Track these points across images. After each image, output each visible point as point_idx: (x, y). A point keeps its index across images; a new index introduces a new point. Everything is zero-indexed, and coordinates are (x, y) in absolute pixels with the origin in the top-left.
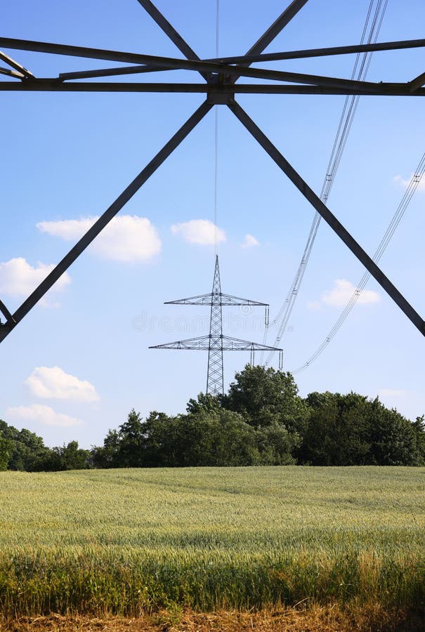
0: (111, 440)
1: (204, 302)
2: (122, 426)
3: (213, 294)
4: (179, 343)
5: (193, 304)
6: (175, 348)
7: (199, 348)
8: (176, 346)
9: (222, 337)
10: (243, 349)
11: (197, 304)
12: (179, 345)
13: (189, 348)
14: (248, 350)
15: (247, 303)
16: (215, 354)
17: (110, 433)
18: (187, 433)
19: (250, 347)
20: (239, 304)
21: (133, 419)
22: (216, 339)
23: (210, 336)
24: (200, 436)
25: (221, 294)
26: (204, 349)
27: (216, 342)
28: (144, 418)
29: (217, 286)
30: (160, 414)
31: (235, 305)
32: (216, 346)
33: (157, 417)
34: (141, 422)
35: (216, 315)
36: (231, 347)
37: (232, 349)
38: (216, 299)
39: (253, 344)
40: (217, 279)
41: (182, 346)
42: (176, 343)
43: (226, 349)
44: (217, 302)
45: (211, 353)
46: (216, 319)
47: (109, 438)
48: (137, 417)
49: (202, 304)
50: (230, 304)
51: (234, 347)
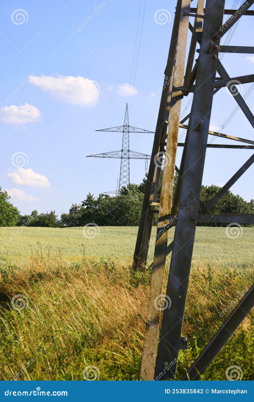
0: (73, 210)
1: (119, 130)
2: (83, 202)
3: (124, 126)
4: (104, 154)
5: (113, 131)
6: (101, 157)
7: (116, 158)
8: (102, 156)
9: (129, 151)
10: (141, 158)
11: (115, 131)
12: (104, 155)
13: (110, 157)
14: (144, 159)
15: (144, 131)
16: (125, 161)
17: (73, 205)
18: (121, 206)
19: (145, 157)
20: (139, 132)
21: (90, 198)
22: (125, 152)
23: (122, 151)
24: (129, 208)
25: (129, 126)
26: (119, 158)
27: (125, 154)
28: (96, 198)
29: (126, 121)
30: (105, 195)
31: (137, 132)
32: (125, 156)
33: (104, 197)
34: (94, 200)
35: (126, 138)
36: (134, 157)
37: (135, 158)
38: (126, 129)
39: (147, 155)
40: (127, 117)
41: (105, 156)
42: (102, 154)
43: (131, 158)
44: (126, 131)
45: (123, 160)
46: (126, 141)
47: (72, 209)
48: (92, 197)
49: (118, 132)
50: (134, 132)
51: (136, 157)
